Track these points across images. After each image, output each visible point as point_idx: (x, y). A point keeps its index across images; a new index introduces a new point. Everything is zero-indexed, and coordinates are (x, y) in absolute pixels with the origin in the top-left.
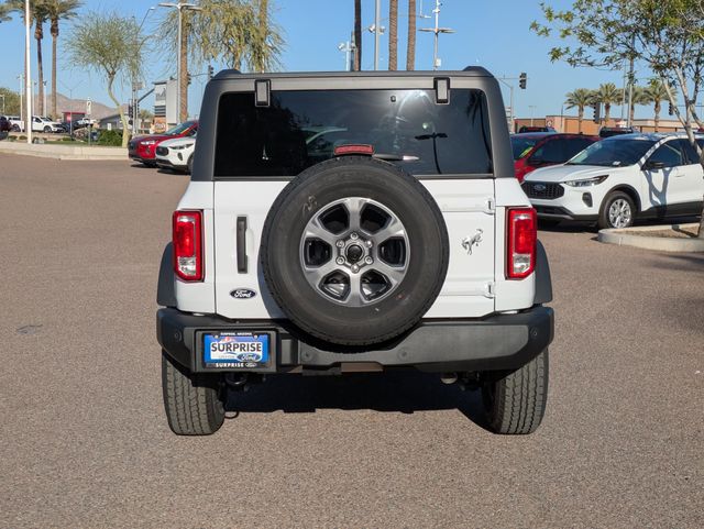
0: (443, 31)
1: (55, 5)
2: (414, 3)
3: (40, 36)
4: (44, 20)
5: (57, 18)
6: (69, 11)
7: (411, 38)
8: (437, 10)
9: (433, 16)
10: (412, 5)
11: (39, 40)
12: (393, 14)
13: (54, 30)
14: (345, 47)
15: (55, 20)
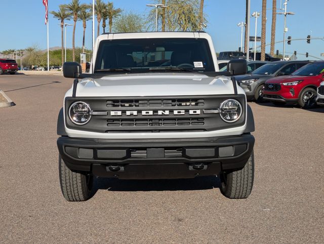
0: (289, 14)
1: (111, 11)
2: (276, 1)
3: (104, 26)
4: (106, 19)
5: (112, 17)
6: (117, 14)
7: (274, 18)
8: (286, 4)
9: (284, 6)
10: (274, 2)
11: (104, 28)
12: (264, 7)
13: (110, 23)
14: (241, 24)
15: (111, 18)
